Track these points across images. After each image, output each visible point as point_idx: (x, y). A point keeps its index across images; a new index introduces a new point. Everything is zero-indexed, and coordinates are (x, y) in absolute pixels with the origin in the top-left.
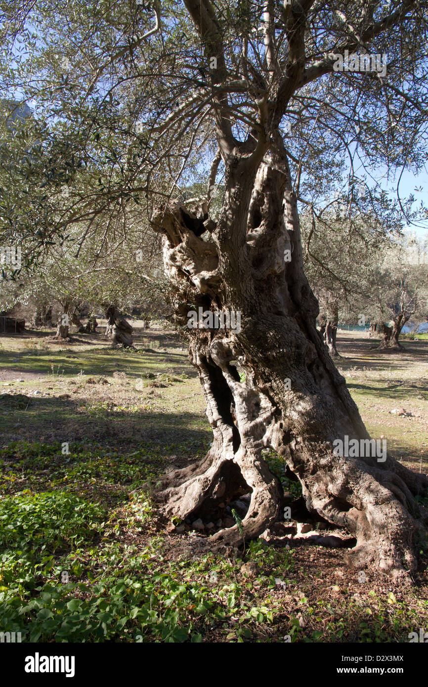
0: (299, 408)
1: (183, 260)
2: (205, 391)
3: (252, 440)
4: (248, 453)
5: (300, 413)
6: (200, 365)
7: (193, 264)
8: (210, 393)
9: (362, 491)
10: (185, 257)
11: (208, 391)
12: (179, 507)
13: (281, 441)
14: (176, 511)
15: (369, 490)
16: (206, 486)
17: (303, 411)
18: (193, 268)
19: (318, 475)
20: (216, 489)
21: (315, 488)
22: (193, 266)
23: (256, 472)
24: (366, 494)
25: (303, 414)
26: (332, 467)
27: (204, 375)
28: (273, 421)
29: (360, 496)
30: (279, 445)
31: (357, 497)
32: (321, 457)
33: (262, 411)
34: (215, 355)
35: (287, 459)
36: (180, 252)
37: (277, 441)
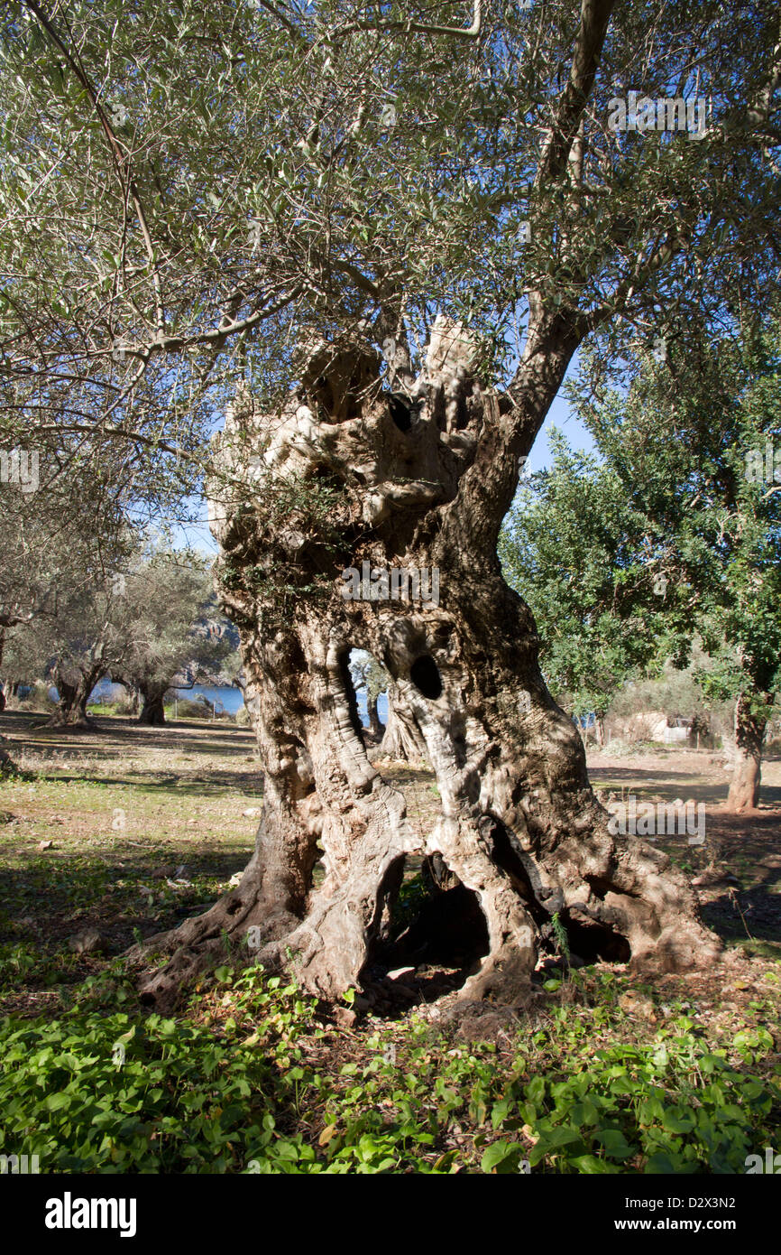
0: (559, 735)
1: (353, 452)
2: (338, 722)
3: (467, 804)
4: (464, 828)
5: (560, 742)
6: (333, 670)
7: (374, 463)
8: (347, 726)
9: (633, 859)
10: (360, 447)
11: (343, 723)
12: (329, 974)
13: (511, 800)
14: (328, 982)
15: (645, 856)
16: (369, 916)
17: (566, 739)
18: (372, 472)
19: (560, 850)
20: (385, 919)
21: (563, 871)
22: (373, 468)
23: (486, 860)
24: (641, 862)
25: (565, 745)
26: (592, 829)
27: (337, 690)
28: (489, 767)
29: (632, 867)
30: (508, 807)
31: (628, 871)
32: (577, 815)
33: (469, 751)
34: (403, 645)
35: (519, 830)
36: (352, 434)
37: (504, 801)
